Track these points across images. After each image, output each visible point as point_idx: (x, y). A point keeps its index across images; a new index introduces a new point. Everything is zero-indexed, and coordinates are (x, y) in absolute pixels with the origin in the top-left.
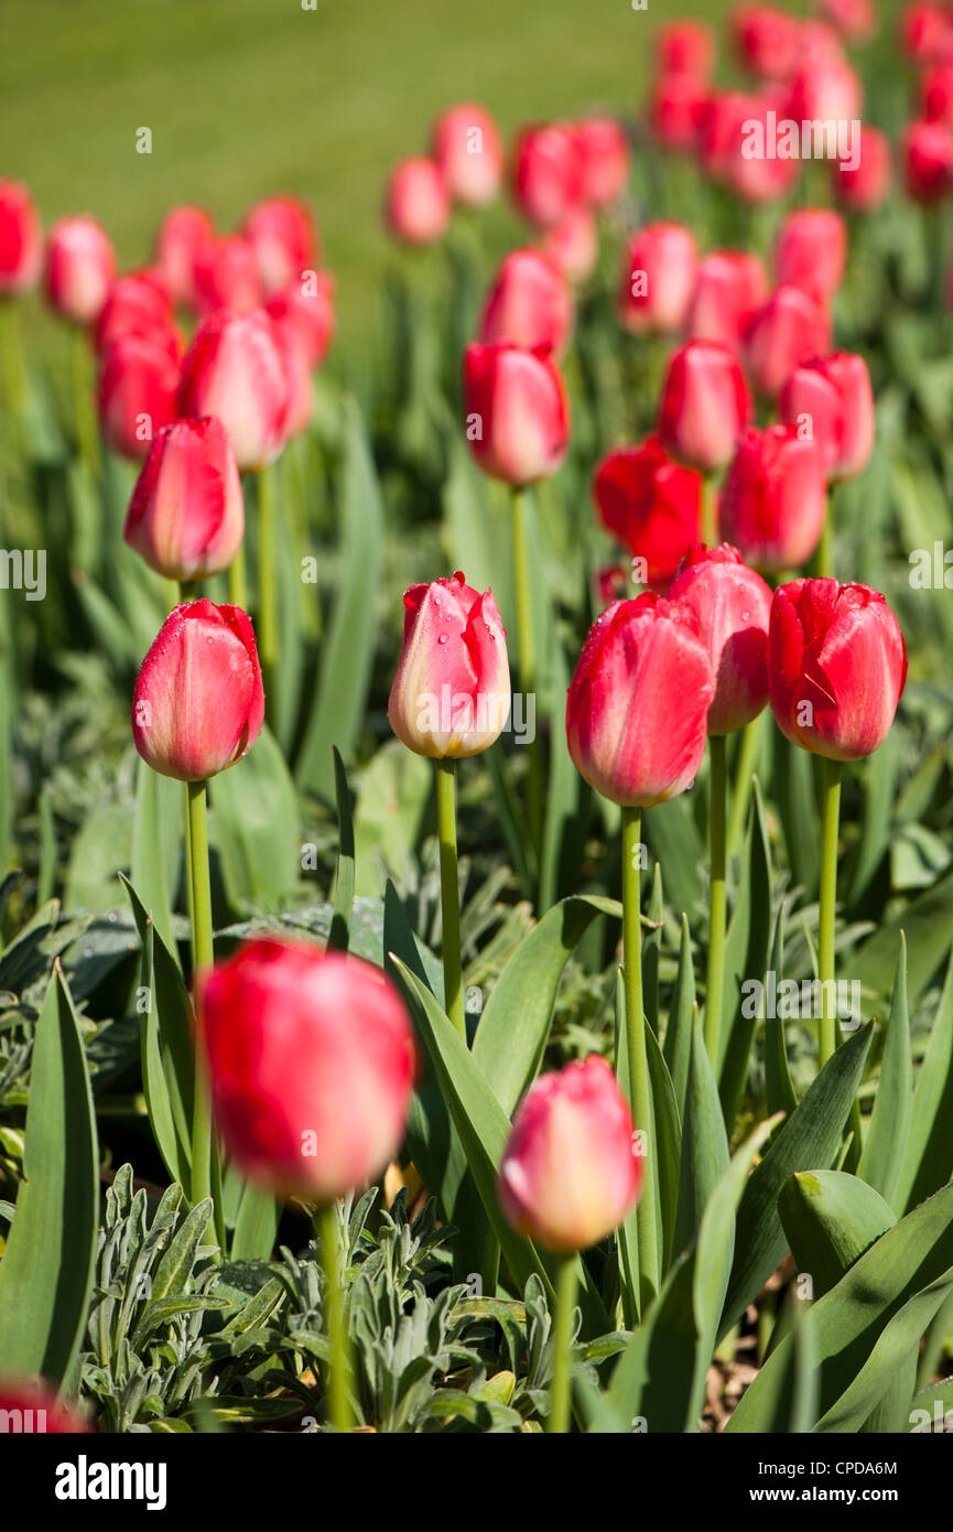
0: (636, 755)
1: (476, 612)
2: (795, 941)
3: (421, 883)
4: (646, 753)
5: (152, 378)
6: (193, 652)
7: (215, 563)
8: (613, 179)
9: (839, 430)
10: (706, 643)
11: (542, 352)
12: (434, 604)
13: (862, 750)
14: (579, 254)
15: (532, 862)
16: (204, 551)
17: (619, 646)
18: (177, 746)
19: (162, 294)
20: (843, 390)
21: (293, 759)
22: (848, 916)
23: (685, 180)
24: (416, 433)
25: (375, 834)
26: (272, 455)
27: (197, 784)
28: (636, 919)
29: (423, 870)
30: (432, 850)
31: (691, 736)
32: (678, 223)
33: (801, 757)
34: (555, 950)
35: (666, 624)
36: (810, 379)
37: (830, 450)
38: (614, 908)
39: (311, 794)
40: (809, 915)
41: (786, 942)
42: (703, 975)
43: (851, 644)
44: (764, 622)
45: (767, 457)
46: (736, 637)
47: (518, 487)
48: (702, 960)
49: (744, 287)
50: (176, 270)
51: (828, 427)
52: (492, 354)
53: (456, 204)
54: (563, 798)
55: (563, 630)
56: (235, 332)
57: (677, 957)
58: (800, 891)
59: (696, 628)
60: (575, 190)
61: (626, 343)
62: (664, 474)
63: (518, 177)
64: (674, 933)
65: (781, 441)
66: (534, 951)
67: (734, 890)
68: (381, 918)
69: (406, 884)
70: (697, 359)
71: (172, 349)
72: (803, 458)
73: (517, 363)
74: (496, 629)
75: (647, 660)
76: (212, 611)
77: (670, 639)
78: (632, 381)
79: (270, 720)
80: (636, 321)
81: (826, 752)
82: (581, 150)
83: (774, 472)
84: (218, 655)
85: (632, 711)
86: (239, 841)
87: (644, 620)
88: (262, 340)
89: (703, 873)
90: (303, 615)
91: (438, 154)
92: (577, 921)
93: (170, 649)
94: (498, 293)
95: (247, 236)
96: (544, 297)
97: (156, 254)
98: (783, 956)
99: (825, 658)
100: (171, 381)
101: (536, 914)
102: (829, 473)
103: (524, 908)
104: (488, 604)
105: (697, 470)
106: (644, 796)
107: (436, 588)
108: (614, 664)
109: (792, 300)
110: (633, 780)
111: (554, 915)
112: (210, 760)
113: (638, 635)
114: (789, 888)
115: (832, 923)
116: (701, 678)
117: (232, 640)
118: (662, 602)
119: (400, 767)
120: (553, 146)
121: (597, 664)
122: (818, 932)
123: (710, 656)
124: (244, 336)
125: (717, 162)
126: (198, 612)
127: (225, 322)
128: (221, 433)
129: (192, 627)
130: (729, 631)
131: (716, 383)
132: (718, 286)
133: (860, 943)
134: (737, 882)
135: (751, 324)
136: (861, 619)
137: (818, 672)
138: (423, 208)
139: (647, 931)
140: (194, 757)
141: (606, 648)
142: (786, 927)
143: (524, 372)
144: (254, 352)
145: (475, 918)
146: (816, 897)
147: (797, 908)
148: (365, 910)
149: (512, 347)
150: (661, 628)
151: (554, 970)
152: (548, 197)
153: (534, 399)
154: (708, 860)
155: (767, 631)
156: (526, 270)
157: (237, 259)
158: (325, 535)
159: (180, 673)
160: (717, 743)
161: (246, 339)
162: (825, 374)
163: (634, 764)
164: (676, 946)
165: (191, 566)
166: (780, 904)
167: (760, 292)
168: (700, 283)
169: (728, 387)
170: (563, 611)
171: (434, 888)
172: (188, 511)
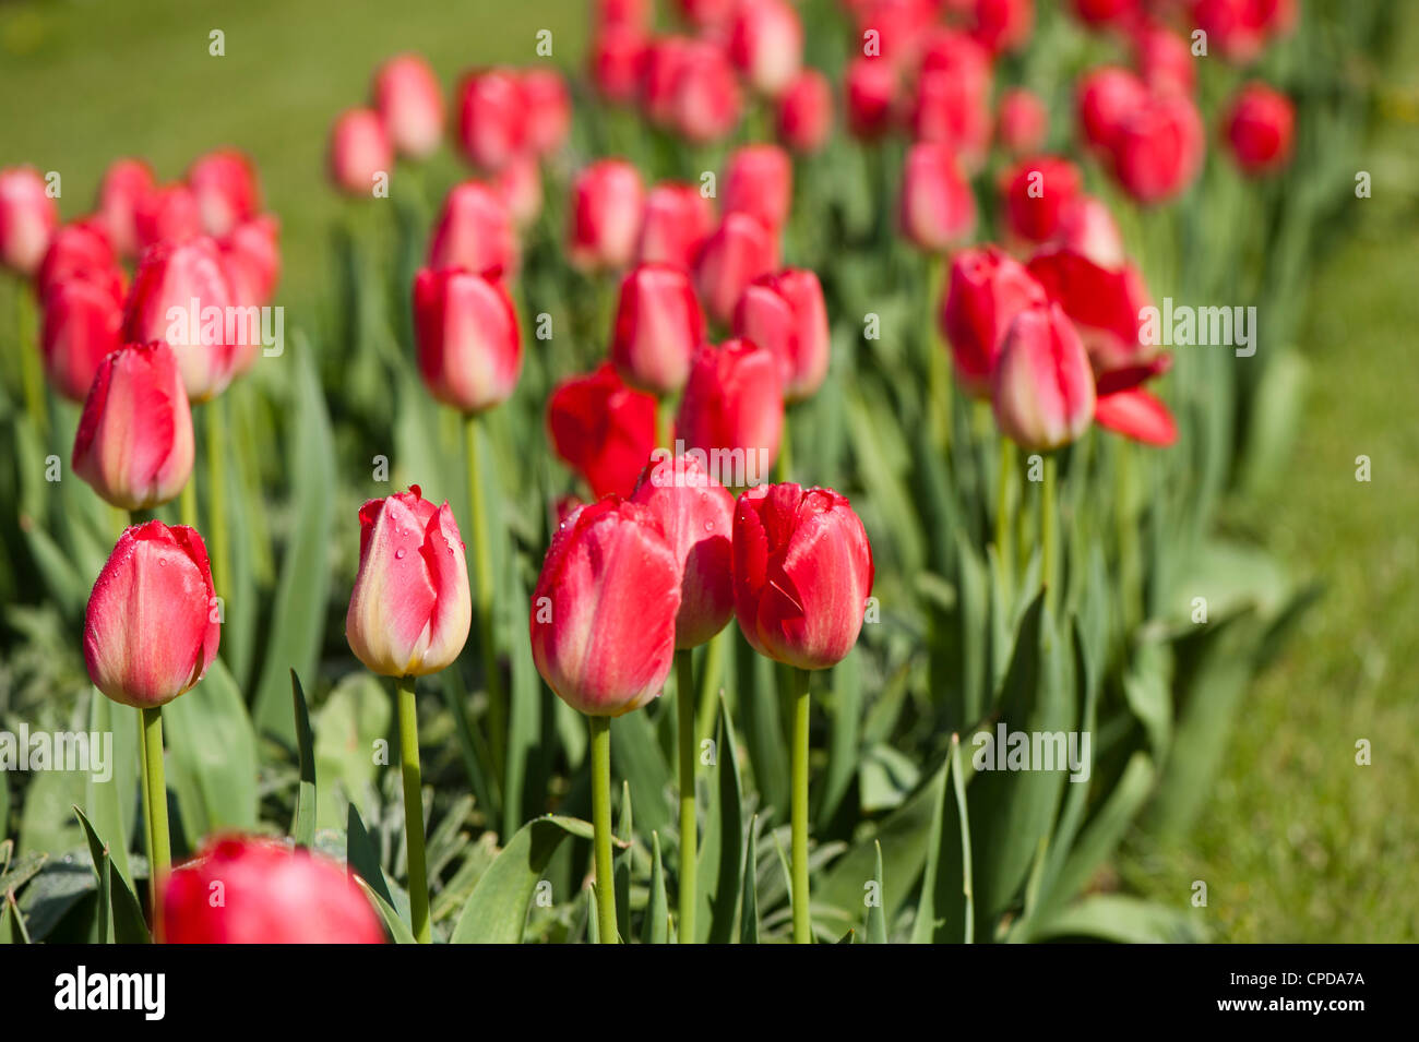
0: (604, 662)
1: (433, 525)
2: (767, 863)
3: (383, 815)
4: (614, 660)
5: (95, 318)
6: (146, 574)
7: (165, 491)
8: (554, 129)
9: (795, 347)
10: (671, 545)
11: (492, 275)
12: (390, 518)
13: (829, 658)
14: (524, 201)
15: (495, 794)
16: (154, 479)
17: (583, 550)
18: (131, 669)
19: (104, 239)
20: (796, 306)
21: (250, 698)
22: (820, 837)
23: (626, 129)
24: (365, 382)
25: (334, 770)
26: (220, 384)
27: (152, 713)
28: (608, 840)
29: (385, 801)
30: (395, 781)
31: (659, 643)
32: (622, 160)
33: (764, 666)
34: (523, 872)
35: (631, 527)
36: (762, 296)
37: (786, 367)
38: (583, 828)
39: (268, 735)
40: (781, 837)
41: (759, 862)
42: (675, 901)
43: (816, 549)
44: (727, 531)
45: (722, 373)
46: (699, 546)
47: (470, 412)
48: (674, 887)
49: (692, 218)
50: (118, 221)
51: (782, 345)
52: (441, 277)
53: (399, 157)
54: (525, 729)
55: (521, 563)
56: (180, 260)
57: (648, 884)
58: (769, 812)
59: (659, 531)
60: (518, 136)
61: (574, 286)
62: (618, 401)
63: (462, 126)
64: (644, 861)
65: (736, 356)
66: (501, 875)
67: (702, 815)
68: (344, 850)
69: (369, 815)
70: (648, 280)
71: (115, 289)
72: (759, 372)
73: (467, 288)
74: (454, 543)
75: (613, 563)
76: (164, 531)
77: (635, 542)
78: (580, 328)
79: (224, 654)
80: (583, 261)
81: (792, 660)
82: (524, 101)
83: (731, 387)
84: (171, 577)
85: (598, 616)
86: (196, 780)
87: (609, 524)
88: (208, 267)
89: (670, 798)
90: (255, 562)
91: (379, 105)
92: (544, 843)
93: (122, 572)
94: (445, 225)
95: (191, 186)
96: (491, 228)
97: (100, 203)
98: (756, 877)
99: (790, 564)
100: (115, 321)
101: (501, 844)
102: (786, 390)
103: (489, 839)
104: (446, 517)
105: (655, 392)
106: (613, 705)
107: (392, 503)
108: (579, 569)
109: (740, 225)
110: (601, 687)
111: (521, 839)
112: (165, 685)
113: (603, 538)
114: (760, 808)
115: (804, 843)
116: (668, 581)
117: (185, 562)
118: (625, 505)
119: (358, 700)
120: (495, 92)
121: (562, 569)
122: (791, 851)
123: (676, 557)
124: (188, 264)
125: (660, 109)
126: (150, 534)
127: (170, 250)
128: (169, 357)
129: (145, 549)
130: (692, 540)
131: (669, 305)
132: (666, 218)
133: (830, 865)
134: (705, 805)
135: (699, 253)
136: (826, 523)
137: (784, 579)
138: (366, 160)
139: (618, 851)
140: (149, 683)
141: (570, 553)
142: (757, 850)
143: (474, 296)
144: (200, 280)
145: (440, 848)
146: (787, 818)
147: (766, 831)
148: (327, 842)
149: (462, 271)
150: (624, 530)
151: (523, 894)
152: (492, 142)
153: (485, 323)
154: (676, 783)
155: (731, 540)
156: (472, 201)
157: (179, 205)
158: (277, 489)
159: (132, 597)
160: (682, 657)
161: (191, 267)
162: (777, 290)
163: (601, 672)
164: (646, 873)
165: (141, 494)
166: (751, 824)
167: (708, 222)
168: (647, 215)
169: (681, 309)
170: (520, 544)
171: (397, 818)
172: (137, 437)
